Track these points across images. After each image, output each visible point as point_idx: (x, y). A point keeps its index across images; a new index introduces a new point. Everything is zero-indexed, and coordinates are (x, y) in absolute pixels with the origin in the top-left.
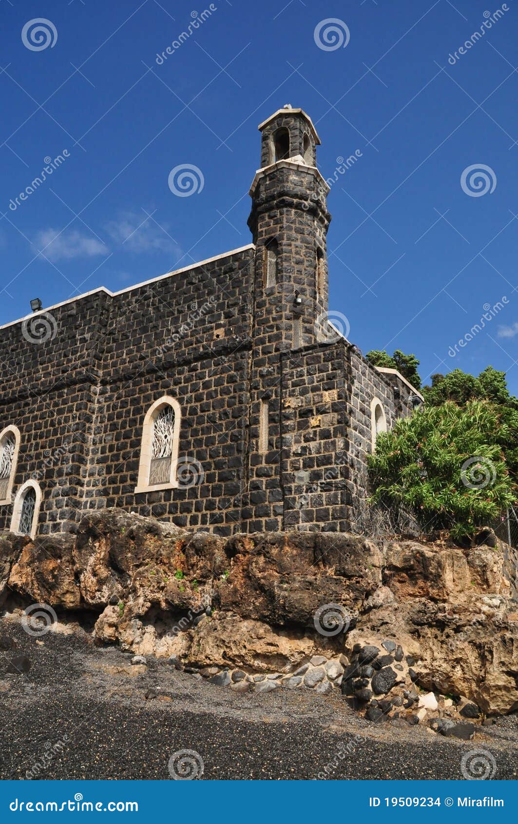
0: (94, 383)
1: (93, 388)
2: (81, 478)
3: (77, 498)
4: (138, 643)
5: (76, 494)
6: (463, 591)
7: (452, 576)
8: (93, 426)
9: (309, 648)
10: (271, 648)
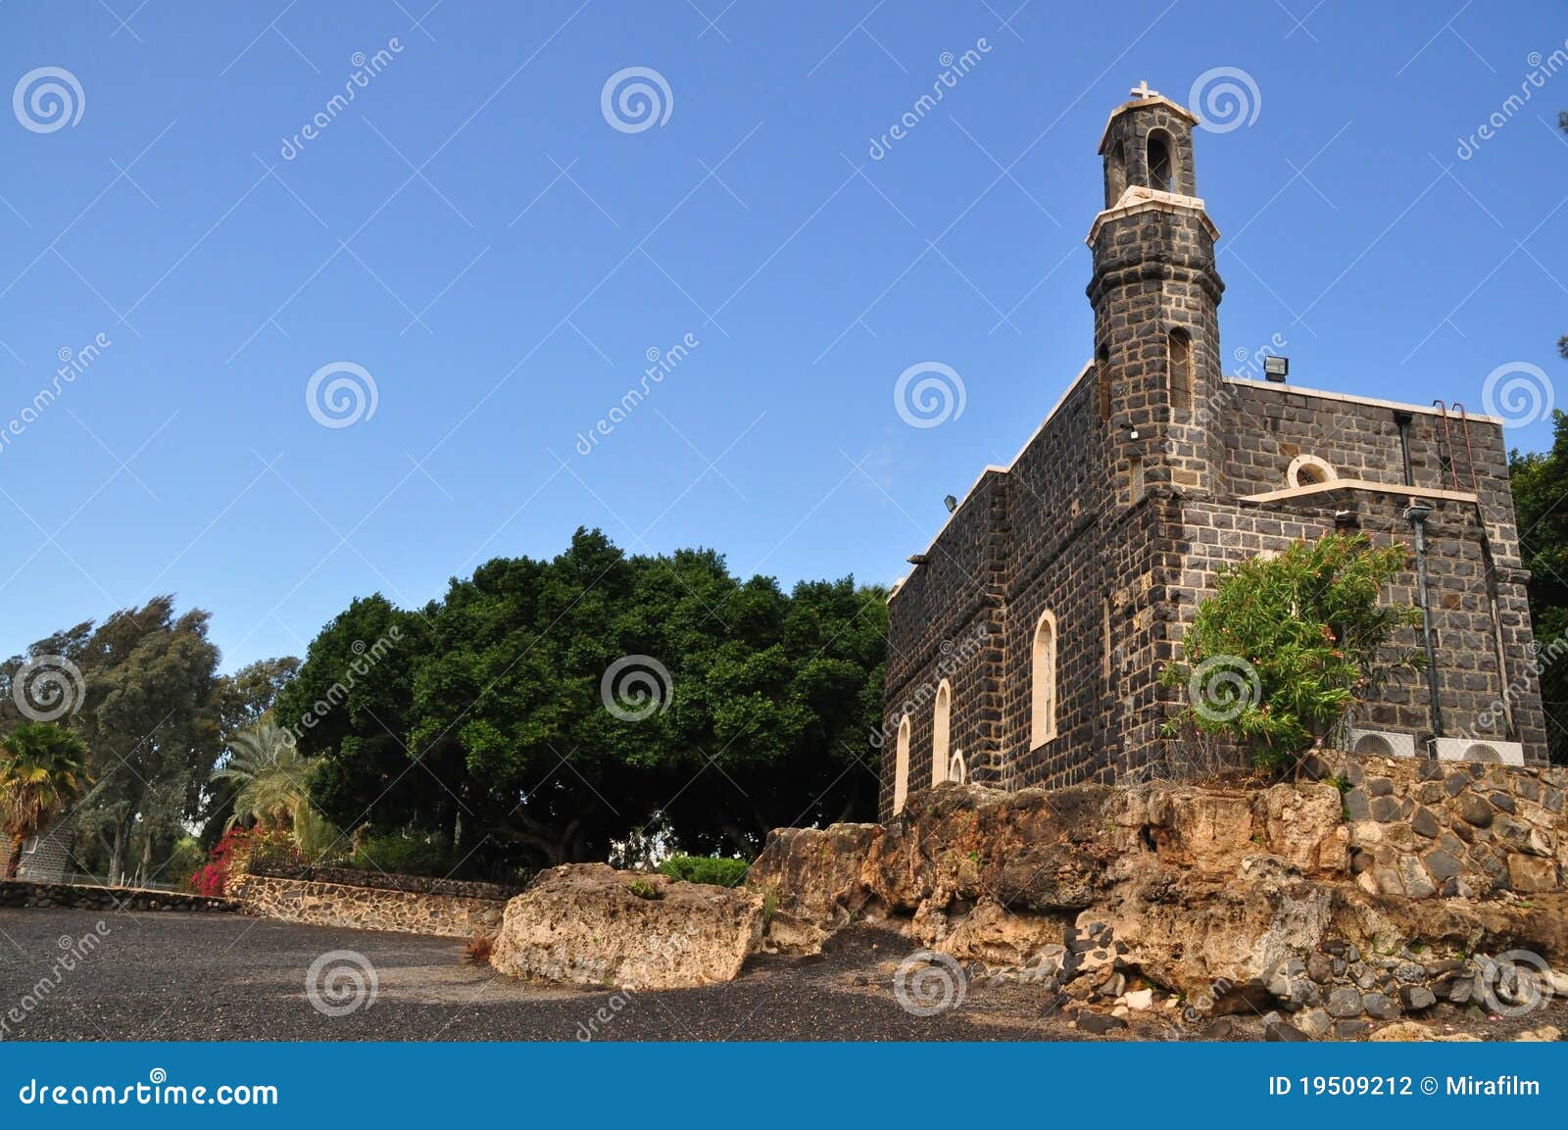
0: (995, 604)
1: (995, 612)
2: (994, 739)
3: (991, 766)
4: (942, 941)
5: (988, 762)
6: (1227, 851)
7: (1211, 831)
8: (1003, 664)
9: (1034, 934)
10: (997, 935)
